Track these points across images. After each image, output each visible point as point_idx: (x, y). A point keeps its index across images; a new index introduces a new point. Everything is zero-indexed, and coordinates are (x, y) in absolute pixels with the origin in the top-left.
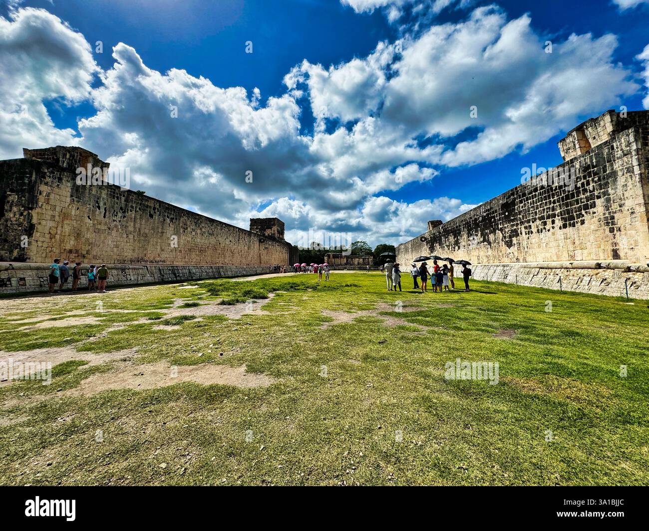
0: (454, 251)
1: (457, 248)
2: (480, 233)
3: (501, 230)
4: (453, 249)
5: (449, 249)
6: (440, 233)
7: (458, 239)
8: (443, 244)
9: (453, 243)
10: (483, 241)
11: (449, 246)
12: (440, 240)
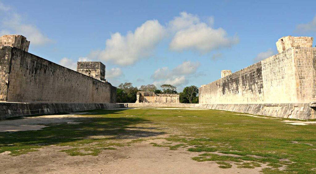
0: (236, 94)
1: (237, 92)
2: (248, 83)
3: (257, 83)
4: (235, 93)
5: (233, 92)
6: (228, 80)
7: (238, 86)
8: (230, 89)
9: (235, 88)
10: (250, 89)
11: (233, 90)
12: (228, 85)
